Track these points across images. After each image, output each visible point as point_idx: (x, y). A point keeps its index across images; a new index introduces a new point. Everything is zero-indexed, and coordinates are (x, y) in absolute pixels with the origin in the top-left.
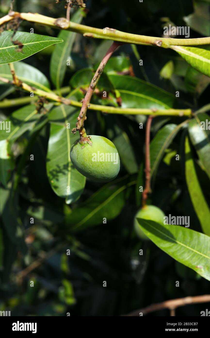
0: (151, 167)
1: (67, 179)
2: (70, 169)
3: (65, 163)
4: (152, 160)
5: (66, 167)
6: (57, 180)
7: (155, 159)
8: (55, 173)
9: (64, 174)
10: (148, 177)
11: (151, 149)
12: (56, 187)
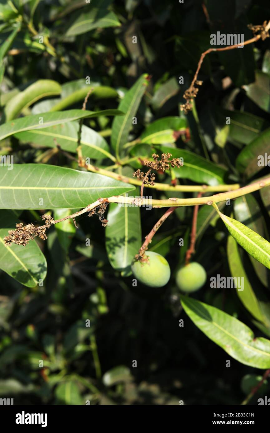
0: (197, 231)
1: (124, 254)
2: (126, 243)
3: (122, 237)
4: (199, 226)
5: (123, 240)
6: (114, 253)
7: (201, 226)
8: (112, 246)
9: (120, 247)
10: (193, 241)
11: (199, 216)
12: (113, 260)
